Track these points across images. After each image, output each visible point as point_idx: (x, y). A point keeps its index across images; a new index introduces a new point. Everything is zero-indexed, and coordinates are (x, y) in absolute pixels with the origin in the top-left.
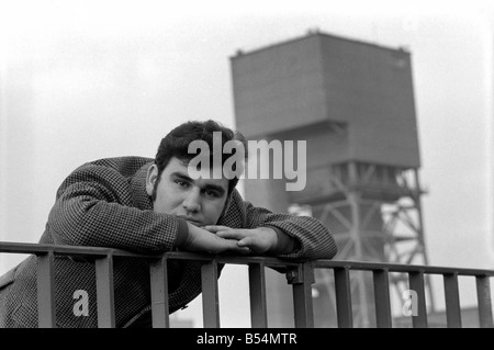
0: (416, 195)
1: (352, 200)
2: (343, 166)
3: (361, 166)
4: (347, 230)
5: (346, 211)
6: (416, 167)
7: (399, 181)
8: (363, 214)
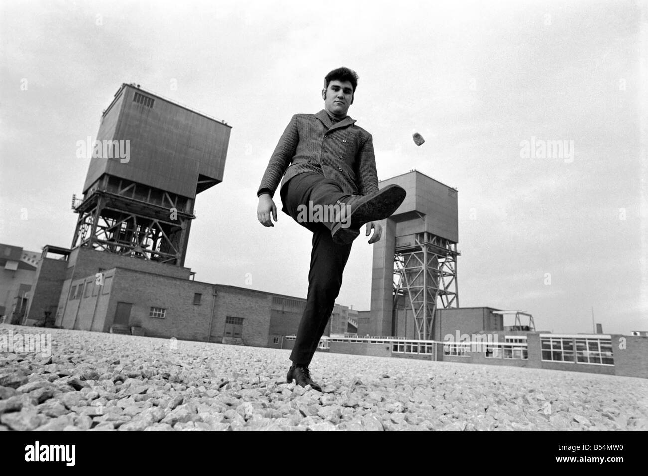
0: (454, 255)
1: (424, 250)
2: (422, 235)
3: (430, 235)
4: (420, 264)
5: (421, 256)
6: (455, 243)
7: (447, 247)
8: (428, 260)
